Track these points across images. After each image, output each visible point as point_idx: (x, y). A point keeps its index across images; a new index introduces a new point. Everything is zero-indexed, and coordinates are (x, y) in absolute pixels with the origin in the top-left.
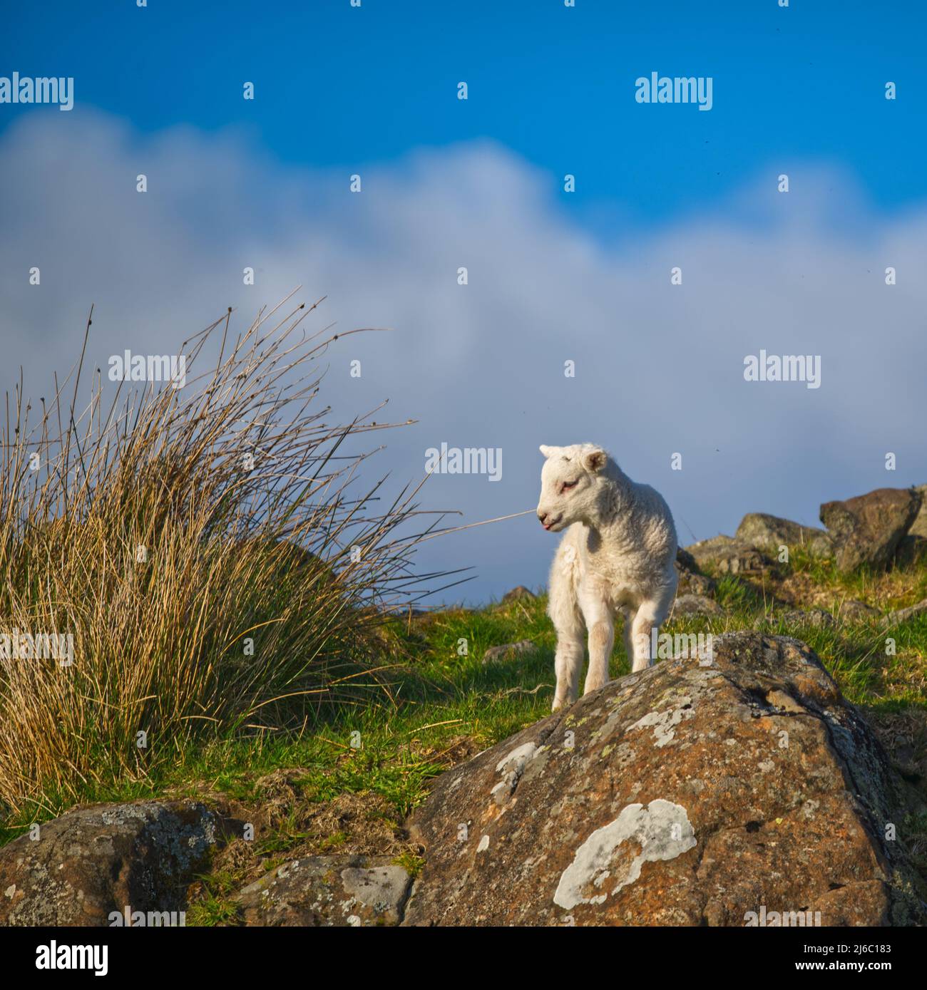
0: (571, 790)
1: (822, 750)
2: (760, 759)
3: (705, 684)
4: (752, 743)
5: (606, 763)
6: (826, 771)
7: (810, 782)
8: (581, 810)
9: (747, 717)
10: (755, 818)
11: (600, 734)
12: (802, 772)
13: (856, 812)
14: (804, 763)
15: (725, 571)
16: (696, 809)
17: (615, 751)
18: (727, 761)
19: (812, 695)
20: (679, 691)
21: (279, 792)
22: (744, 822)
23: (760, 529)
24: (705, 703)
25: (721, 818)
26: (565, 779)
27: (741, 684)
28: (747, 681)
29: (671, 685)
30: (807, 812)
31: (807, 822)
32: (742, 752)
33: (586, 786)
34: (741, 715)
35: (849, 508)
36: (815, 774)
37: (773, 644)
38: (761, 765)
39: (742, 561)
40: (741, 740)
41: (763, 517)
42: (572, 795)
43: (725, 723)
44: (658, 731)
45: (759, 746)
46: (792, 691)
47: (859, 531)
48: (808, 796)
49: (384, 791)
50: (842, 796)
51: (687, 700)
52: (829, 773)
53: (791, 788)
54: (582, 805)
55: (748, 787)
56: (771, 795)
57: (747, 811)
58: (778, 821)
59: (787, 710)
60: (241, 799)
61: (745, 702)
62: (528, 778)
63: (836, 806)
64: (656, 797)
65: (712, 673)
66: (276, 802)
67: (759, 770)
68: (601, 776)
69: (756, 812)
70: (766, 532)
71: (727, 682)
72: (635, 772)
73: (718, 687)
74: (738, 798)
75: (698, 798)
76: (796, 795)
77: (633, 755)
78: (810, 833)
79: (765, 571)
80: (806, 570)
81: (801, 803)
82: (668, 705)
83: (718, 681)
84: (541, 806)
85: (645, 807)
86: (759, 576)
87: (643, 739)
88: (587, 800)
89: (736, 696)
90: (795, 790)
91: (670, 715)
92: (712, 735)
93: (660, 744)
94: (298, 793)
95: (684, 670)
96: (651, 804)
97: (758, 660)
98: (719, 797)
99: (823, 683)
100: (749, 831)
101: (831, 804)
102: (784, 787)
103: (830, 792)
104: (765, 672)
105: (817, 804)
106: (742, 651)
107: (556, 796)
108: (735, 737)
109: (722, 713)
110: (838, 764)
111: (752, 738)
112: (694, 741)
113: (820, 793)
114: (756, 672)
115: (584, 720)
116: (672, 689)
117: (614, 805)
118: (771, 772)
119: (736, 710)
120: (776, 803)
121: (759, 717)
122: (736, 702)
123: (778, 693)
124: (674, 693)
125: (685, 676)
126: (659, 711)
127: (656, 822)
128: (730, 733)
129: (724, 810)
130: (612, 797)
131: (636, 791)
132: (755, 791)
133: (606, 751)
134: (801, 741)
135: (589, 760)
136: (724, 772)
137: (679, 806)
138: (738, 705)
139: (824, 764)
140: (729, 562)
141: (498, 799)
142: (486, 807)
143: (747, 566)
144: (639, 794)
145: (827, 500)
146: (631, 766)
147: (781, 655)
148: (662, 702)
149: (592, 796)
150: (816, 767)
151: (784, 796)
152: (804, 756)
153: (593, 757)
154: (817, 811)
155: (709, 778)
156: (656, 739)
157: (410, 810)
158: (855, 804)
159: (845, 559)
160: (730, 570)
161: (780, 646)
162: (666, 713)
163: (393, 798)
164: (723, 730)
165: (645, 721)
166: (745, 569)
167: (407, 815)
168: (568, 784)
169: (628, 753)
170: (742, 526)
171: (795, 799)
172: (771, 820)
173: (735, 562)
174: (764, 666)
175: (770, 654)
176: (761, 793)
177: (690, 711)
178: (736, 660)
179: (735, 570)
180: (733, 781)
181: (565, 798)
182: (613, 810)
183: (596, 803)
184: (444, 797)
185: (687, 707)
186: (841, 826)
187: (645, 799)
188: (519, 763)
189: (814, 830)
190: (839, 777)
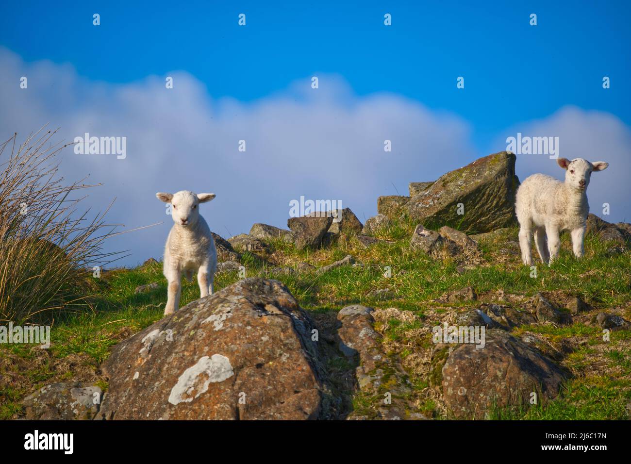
0: (176, 351)
1: (290, 331)
2: (262, 335)
3: (237, 302)
4: (258, 328)
5: (192, 338)
6: (292, 340)
7: (285, 345)
8: (181, 359)
9: (256, 317)
10: (260, 362)
11: (189, 325)
12: (281, 341)
13: (306, 358)
14: (282, 336)
15: (245, 250)
16: (233, 358)
17: (196, 333)
18: (247, 337)
19: (285, 306)
20: (225, 305)
21: (41, 354)
22: (255, 364)
23: (261, 231)
24: (237, 310)
25: (245, 362)
26: (173, 346)
27: (253, 301)
28: (256, 300)
29: (222, 302)
30: (284, 359)
31: (284, 363)
32: (254, 332)
33: (183, 349)
34: (253, 316)
35: (301, 221)
36: (287, 342)
37: (267, 283)
38: (263, 338)
39: (253, 245)
40: (253, 327)
41: (262, 225)
42: (176, 353)
43: (246, 319)
44: (215, 323)
45: (262, 329)
46: (276, 304)
47: (305, 231)
48: (284, 352)
49: (90, 353)
50: (300, 351)
51: (229, 309)
52: (294, 341)
53: (276, 348)
54: (181, 357)
55: (257, 348)
56: (267, 351)
57: (256, 359)
58: (271, 363)
59: (274, 313)
61: (254, 309)
62: (156, 345)
63: (296, 356)
64: (215, 353)
65: (240, 297)
66: (40, 358)
67: (262, 340)
68: (190, 344)
69: (261, 359)
70: (263, 232)
71: (247, 301)
72: (205, 342)
73: (243, 303)
74: (252, 353)
75: (234, 353)
76: (279, 351)
77: (204, 334)
78: (285, 368)
79: (263, 250)
80: (282, 249)
81: (281, 355)
82: (220, 311)
83: (243, 300)
84: (162, 358)
85: (210, 358)
86: (261, 252)
87: (209, 327)
88: (184, 355)
89: (251, 307)
90: (278, 349)
91: (221, 316)
92: (240, 325)
93: (217, 329)
94: (50, 354)
95: (227, 296)
96: (213, 357)
97: (261, 290)
98: (243, 353)
99: (290, 300)
100: (257, 368)
102: (273, 348)
103: (294, 350)
104: (264, 296)
105: (288, 355)
106: (254, 286)
107: (169, 353)
108: (251, 326)
109: (245, 315)
110: (297, 336)
111: (258, 326)
112: (232, 327)
113: (289, 350)
114: (260, 296)
115: (182, 319)
116: (222, 304)
117: (196, 357)
118: (267, 341)
119: (251, 313)
120: (270, 355)
121: (261, 316)
122: (251, 310)
123: (270, 305)
124: (223, 306)
125: (228, 298)
126: (216, 314)
127: (215, 365)
128: (248, 324)
129: (246, 359)
130: (195, 353)
132: (260, 350)
133: (192, 333)
134: (281, 327)
135: (184, 337)
136: (246, 341)
137: (226, 357)
138: (252, 311)
139: (291, 337)
140: (247, 246)
141: (143, 355)
142: (137, 359)
143: (255, 247)
144: (207, 352)
146: (204, 339)
147: (271, 288)
148: (217, 310)
149: (186, 353)
150: (288, 339)
151: (273, 352)
152: (282, 334)
153: (186, 335)
154: (288, 358)
155: (239, 344)
156: (215, 327)
157: (102, 361)
158: (306, 355)
159: (299, 244)
160: (247, 250)
161: (270, 284)
162: (219, 315)
163: (94, 356)
164: (245, 323)
165: (209, 319)
166: (254, 249)
167: (101, 363)
168: (175, 348)
169: (202, 334)
170: (252, 230)
171: (278, 353)
172: (268, 362)
173: (250, 246)
174: (264, 293)
175: (266, 288)
176: (263, 351)
177: (230, 314)
178: (251, 291)
179: (249, 249)
180: (250, 346)
181: (174, 354)
182: (195, 360)
183: (188, 357)
184: (118, 355)
185: (229, 312)
186: (299, 365)
187: (210, 354)
188: (152, 339)
189: (287, 367)
190: (298, 343)
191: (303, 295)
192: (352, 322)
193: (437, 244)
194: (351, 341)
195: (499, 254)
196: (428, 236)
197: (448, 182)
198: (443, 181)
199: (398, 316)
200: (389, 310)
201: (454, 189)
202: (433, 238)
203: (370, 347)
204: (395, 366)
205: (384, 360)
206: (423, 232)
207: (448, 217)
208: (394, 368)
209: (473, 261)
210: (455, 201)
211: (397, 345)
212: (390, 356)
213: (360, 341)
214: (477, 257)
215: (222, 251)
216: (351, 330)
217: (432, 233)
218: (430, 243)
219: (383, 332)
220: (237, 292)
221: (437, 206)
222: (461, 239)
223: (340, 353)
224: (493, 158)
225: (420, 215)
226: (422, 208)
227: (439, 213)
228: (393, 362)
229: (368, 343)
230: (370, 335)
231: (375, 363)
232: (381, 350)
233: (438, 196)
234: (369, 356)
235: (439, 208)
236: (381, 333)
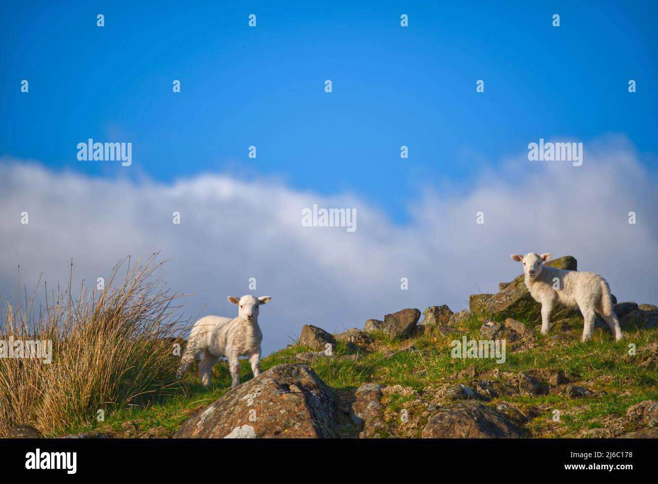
0: (220, 423)
1: (303, 405)
2: (281, 409)
3: (266, 383)
4: (278, 403)
5: (231, 413)
6: (304, 412)
7: (298, 416)
8: (222, 430)
9: (278, 394)
10: (278, 430)
11: (232, 403)
12: (295, 413)
13: (314, 426)
14: (296, 410)
15: (349, 341)
16: (257, 428)
17: (235, 408)
18: (269, 410)
19: (307, 385)
20: (258, 386)
21: (130, 428)
22: (274, 432)
23: (371, 325)
24: (265, 390)
25: (266, 431)
26: (218, 420)
27: (280, 383)
28: (282, 382)
29: (256, 384)
30: (296, 427)
31: (296, 430)
32: (275, 407)
33: (224, 421)
34: (276, 394)
35: (395, 316)
36: (300, 413)
37: (296, 368)
38: (281, 411)
39: (355, 337)
40: (275, 403)
41: (373, 320)
42: (219, 425)
43: (270, 397)
44: (249, 401)
45: (281, 404)
46: (299, 385)
47: (397, 325)
48: (297, 422)
49: (166, 426)
50: (309, 421)
51: (259, 389)
52: (305, 413)
53: (291, 419)
54: (222, 428)
55: (276, 419)
56: (284, 422)
57: (275, 428)
58: (286, 431)
59: (296, 391)
60: (117, 431)
61: (278, 389)
62: (208, 419)
63: (306, 424)
64: (245, 424)
65: (269, 379)
66: (128, 431)
67: (280, 413)
68: (229, 417)
69: (278, 428)
70: (373, 326)
71: (274, 382)
72: (239, 416)
73: (270, 384)
74: (272, 423)
75: (258, 424)
76: (292, 421)
77: (240, 410)
78: (297, 435)
79: (363, 341)
80: (380, 339)
81: (294, 424)
82: (253, 391)
83: (271, 382)
84: (210, 429)
85: (241, 428)
86: (361, 342)
87: (244, 403)
88: (224, 426)
89: (276, 387)
90: (293, 419)
91: (253, 395)
92: (265, 401)
93: (248, 405)
94: (137, 428)
95: (261, 379)
96: (243, 427)
97: (289, 374)
98: (265, 423)
99: (311, 381)
100: (275, 435)
101: (305, 424)
102: (288, 419)
103: (305, 420)
104: (290, 378)
105: (300, 424)
106: (283, 370)
107: (215, 425)
108: (273, 402)
109: (270, 393)
110: (308, 409)
111: (278, 402)
112: (259, 403)
113: (301, 420)
114: (287, 378)
115: (229, 398)
116: (255, 386)
117: (232, 427)
118: (284, 414)
119: (275, 392)
120: (285, 424)
121: (282, 394)
122: (275, 389)
123: (293, 385)
124: (256, 387)
125: (262, 381)
126: (250, 394)
127: (244, 433)
128: (271, 400)
129: (267, 428)
130: (231, 425)
131: (238, 422)
132: (278, 420)
133: (232, 409)
134: (296, 402)
135: (227, 412)
136: (268, 414)
137: (252, 427)
138: (276, 390)
139: (303, 410)
140: (350, 338)
141: (199, 427)
142: (195, 430)
143: (357, 339)
144: (240, 423)
145: (387, 314)
146: (239, 414)
147: (298, 372)
148: (252, 390)
149: (226, 425)
150: (300, 411)
151: (288, 422)
152: (296, 407)
153: (228, 411)
154: (300, 426)
155: (262, 417)
156: (247, 404)
157: (174, 432)
158: (314, 424)
159: (393, 335)
160: (351, 341)
161: (298, 368)
162: (252, 394)
163: (169, 429)
164: (269, 400)
165: (245, 398)
166: (356, 340)
167: (173, 434)
168: (219, 421)
169: (238, 409)
170: (366, 324)
171: (292, 423)
172: (284, 430)
173: (353, 338)
174: (291, 376)
175: (294, 372)
176: (280, 421)
177: (260, 393)
178: (280, 374)
179: (352, 341)
180: (270, 417)
181: (217, 426)
182: (231, 429)
183: (227, 427)
184: (185, 427)
185: (259, 391)
186: (308, 432)
187: (241, 425)
188: (207, 414)
189: (298, 433)
190: (309, 414)
191: (359, 377)
192: (364, 397)
193: (500, 333)
194: (361, 412)
195: (550, 340)
196: (493, 327)
197: (519, 282)
198: (516, 281)
199: (401, 391)
200: (395, 387)
201: (523, 288)
202: (496, 328)
203: (374, 416)
204: (390, 431)
205: (382, 426)
206: (489, 324)
207: (518, 310)
208: (389, 433)
209: (528, 346)
210: (522, 297)
211: (395, 414)
212: (388, 423)
213: (367, 411)
214: (532, 343)
215: (320, 342)
216: (362, 403)
217: (495, 324)
218: (494, 332)
219: (387, 404)
220: (269, 375)
221: (509, 302)
222: (520, 328)
223: (352, 422)
224: (556, 262)
225: (495, 309)
226: (497, 303)
227: (510, 307)
228: (390, 427)
229: (373, 413)
230: (375, 407)
231: (375, 428)
232: (382, 418)
233: (510, 293)
234: (372, 423)
235: (510, 303)
236: (385, 405)
